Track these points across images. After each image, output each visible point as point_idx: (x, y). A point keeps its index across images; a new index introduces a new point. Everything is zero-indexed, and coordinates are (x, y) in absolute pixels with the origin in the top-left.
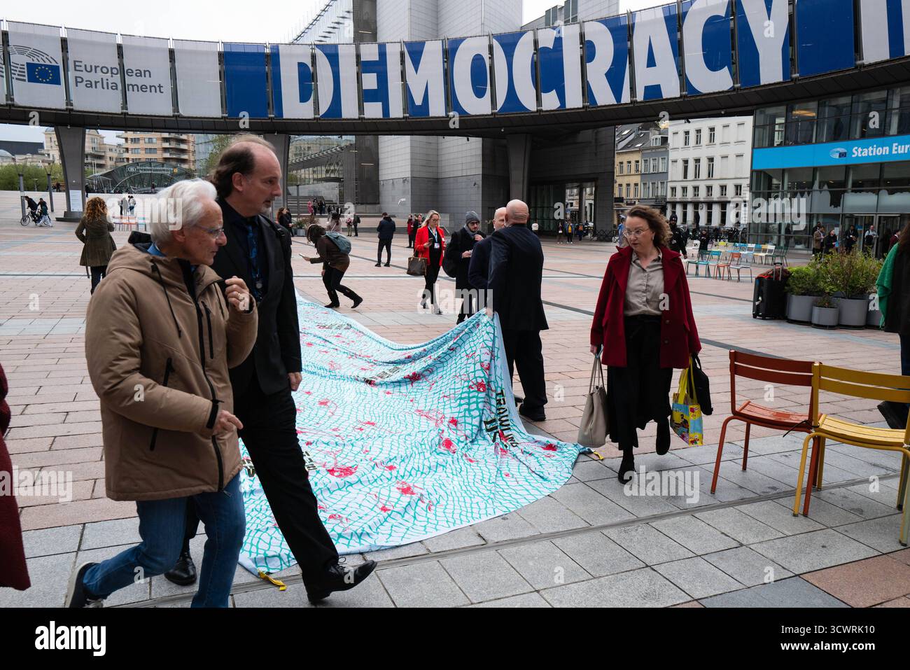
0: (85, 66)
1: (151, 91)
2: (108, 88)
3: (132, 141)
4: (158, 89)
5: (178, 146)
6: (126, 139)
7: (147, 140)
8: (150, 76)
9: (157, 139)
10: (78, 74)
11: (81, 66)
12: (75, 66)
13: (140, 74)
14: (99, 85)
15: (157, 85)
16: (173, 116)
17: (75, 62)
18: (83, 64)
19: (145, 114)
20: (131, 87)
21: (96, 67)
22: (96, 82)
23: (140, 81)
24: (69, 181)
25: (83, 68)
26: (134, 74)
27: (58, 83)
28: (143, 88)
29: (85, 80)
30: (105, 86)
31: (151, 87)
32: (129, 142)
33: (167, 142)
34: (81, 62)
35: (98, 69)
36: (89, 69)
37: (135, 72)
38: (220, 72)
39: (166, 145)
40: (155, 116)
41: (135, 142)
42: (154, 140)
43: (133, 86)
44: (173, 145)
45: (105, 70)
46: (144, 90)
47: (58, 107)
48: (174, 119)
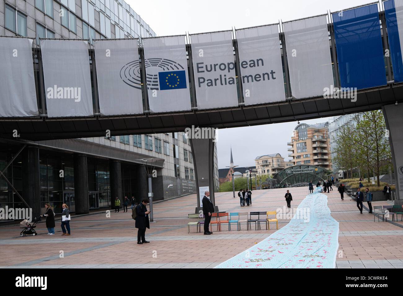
0: (206, 66)
1: (264, 79)
2: (226, 84)
3: (297, 158)
4: (270, 75)
5: (322, 157)
6: (294, 157)
7: (305, 156)
8: (263, 65)
9: (310, 154)
10: (201, 75)
11: (202, 67)
12: (198, 68)
13: (253, 64)
14: (218, 82)
15: (269, 72)
16: (286, 101)
17: (198, 64)
18: (204, 65)
19: (259, 103)
20: (246, 79)
21: (215, 65)
22: (216, 80)
23: (253, 71)
24: (199, 179)
25: (204, 69)
26: (248, 65)
27: (185, 87)
28: (257, 78)
29: (206, 80)
30: (223, 82)
31: (264, 75)
32: (295, 158)
33: (316, 155)
34: (203, 63)
35: (217, 67)
36: (209, 69)
37: (249, 63)
38: (331, 49)
39: (316, 157)
40: (270, 104)
41: (298, 158)
42: (309, 155)
43: (248, 77)
44: (320, 157)
45: (223, 67)
46: (258, 79)
47: (185, 109)
48: (287, 104)
